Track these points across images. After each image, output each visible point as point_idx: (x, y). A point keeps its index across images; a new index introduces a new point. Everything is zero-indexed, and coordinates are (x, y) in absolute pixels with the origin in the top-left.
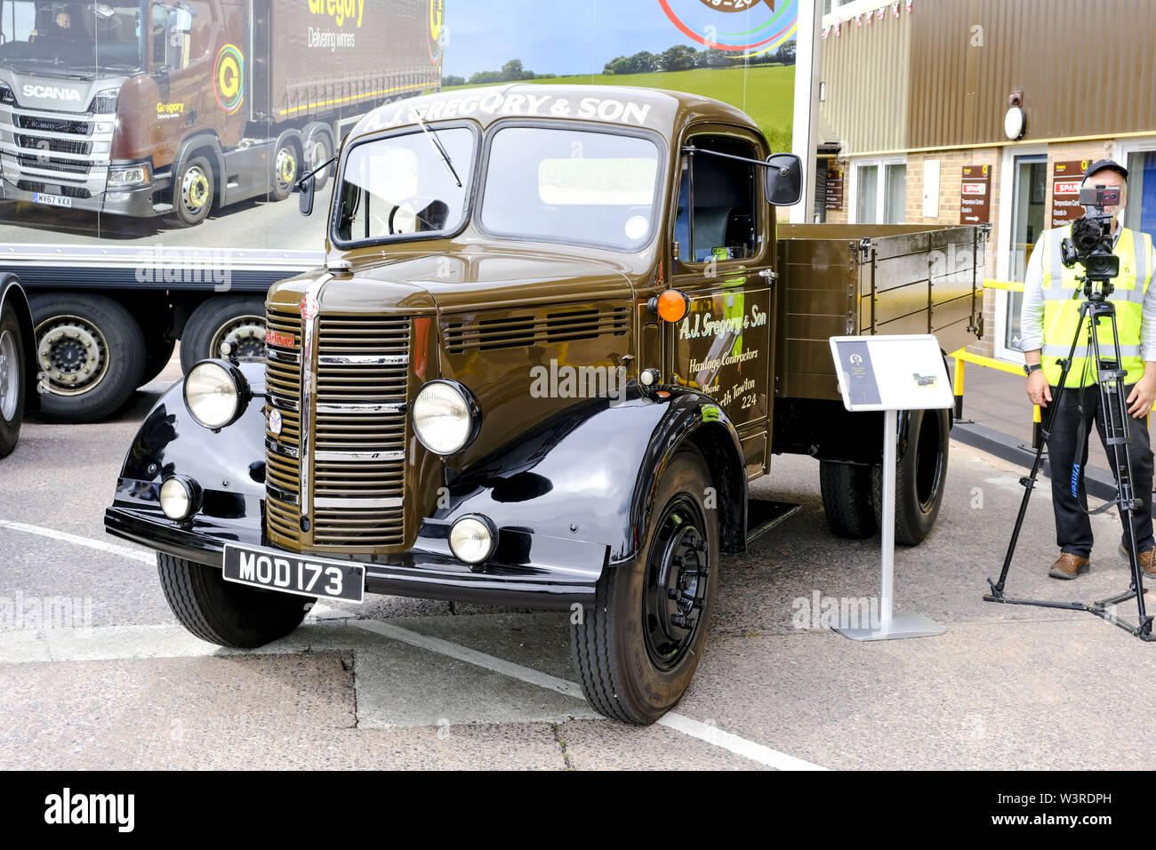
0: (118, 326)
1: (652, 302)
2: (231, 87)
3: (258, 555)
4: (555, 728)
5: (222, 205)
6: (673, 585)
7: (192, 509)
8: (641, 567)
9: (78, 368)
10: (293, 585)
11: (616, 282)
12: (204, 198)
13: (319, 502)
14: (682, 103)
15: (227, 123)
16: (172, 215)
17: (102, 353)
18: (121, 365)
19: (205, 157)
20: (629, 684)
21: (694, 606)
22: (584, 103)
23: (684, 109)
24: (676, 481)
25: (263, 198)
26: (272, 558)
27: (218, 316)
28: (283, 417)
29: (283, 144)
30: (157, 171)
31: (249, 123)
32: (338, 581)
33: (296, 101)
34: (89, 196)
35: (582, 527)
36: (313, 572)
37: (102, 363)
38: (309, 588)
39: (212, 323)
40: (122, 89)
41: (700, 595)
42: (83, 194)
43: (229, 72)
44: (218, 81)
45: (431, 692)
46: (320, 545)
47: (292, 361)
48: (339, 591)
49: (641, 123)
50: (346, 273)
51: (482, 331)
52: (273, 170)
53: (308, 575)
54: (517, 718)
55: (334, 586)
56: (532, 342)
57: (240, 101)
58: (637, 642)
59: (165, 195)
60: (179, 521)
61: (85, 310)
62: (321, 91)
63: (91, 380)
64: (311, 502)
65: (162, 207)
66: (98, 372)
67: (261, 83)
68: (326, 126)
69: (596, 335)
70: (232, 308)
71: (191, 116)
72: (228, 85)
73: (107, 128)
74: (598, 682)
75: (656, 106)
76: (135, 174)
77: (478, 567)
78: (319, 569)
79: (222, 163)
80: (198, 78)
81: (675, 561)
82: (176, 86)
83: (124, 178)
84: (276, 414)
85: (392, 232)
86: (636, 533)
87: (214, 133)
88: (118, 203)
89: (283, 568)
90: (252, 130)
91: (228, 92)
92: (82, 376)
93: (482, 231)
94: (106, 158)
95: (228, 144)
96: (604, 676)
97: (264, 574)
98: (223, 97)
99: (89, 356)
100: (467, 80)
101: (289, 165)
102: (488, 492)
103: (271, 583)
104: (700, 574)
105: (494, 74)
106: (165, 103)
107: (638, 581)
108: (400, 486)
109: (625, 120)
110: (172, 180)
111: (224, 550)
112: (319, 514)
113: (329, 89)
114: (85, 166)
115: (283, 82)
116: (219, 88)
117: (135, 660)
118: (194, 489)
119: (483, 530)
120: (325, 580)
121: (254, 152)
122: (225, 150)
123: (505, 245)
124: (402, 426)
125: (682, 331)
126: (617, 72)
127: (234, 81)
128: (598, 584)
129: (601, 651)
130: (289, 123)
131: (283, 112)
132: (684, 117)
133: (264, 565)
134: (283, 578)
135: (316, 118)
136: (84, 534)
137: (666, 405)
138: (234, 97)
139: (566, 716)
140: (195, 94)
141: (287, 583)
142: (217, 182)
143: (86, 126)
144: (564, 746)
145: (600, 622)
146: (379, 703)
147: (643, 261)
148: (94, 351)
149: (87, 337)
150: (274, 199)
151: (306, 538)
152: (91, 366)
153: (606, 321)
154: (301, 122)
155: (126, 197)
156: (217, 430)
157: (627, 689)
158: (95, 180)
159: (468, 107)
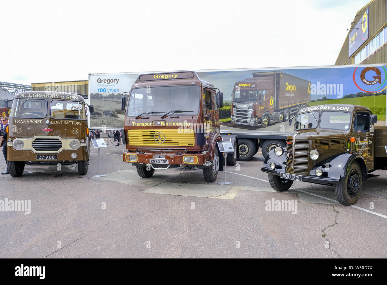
0: (251, 145)
1: (349, 139)
2: (272, 104)
3: (286, 174)
4: (332, 205)
5: (270, 124)
6: (353, 183)
7: (275, 168)
8: (347, 179)
9: (244, 152)
10: (291, 178)
11: (343, 135)
12: (267, 123)
13: (295, 167)
14: (355, 107)
15: (271, 110)
16: (261, 126)
17: (248, 149)
18: (251, 151)
19: (267, 116)
20: (345, 198)
21: (357, 188)
22: (338, 107)
23: (355, 108)
24: (353, 167)
25: (277, 123)
26: (288, 174)
27: (268, 143)
28: (289, 154)
29: (281, 113)
30: (259, 118)
31: (275, 110)
32: (298, 178)
33: (283, 106)
34: (247, 123)
35: (337, 172)
36: (294, 176)
37: (248, 151)
38: (293, 179)
39: (267, 145)
40: (254, 105)
41: (358, 186)
42: (247, 122)
43: (272, 101)
44: (270, 103)
45: (311, 199)
46: (295, 173)
47: (291, 146)
48: (298, 179)
49: (348, 110)
50: (299, 134)
51: (320, 142)
52: (279, 118)
53: (293, 177)
54: (325, 203)
55: (297, 179)
56: (328, 144)
57: (273, 106)
58: (346, 191)
59: (260, 123)
60: (273, 169)
61: (246, 142)
62: (288, 104)
63: (246, 154)
64: (294, 166)
65: (259, 124)
66: (248, 153)
67: (277, 103)
68: (289, 110)
69: (339, 144)
70: (271, 142)
71: (265, 109)
72: (271, 103)
73: (251, 111)
74: (339, 196)
75: (350, 108)
76: (255, 119)
77: (320, 176)
78: (295, 176)
79: (270, 116)
80: (266, 102)
81: (353, 179)
82: (262, 104)
83: (253, 120)
84: (288, 154)
85: (304, 128)
86: (346, 173)
87: (269, 112)
88: (252, 124)
89: (289, 176)
90: (275, 111)
91: (271, 105)
92: (245, 153)
93: (320, 128)
94: (250, 116)
95: (271, 113)
96: (340, 196)
97: (287, 177)
98: (270, 106)
99: (246, 150)
100: (315, 101)
101: (282, 117)
102: (321, 167)
103: (288, 178)
104: (358, 183)
105: (321, 99)
106: (261, 107)
107: (346, 181)
108: (307, 165)
109: (345, 110)
110: (261, 120)
111: (280, 173)
112: (295, 168)
113: (289, 103)
114: (247, 118)
115: (281, 102)
116: (270, 104)
117: (264, 192)
118: (275, 165)
119: (321, 171)
120: (296, 178)
121: (275, 115)
122: (271, 115)
123: (324, 130)
124: (308, 156)
125: (355, 144)
126: (346, 98)
127: (272, 103)
128: (339, 180)
129: (340, 191)
130: (282, 110)
131: (281, 108)
132: (355, 109)
133: (287, 175)
134: (289, 177)
135: (287, 108)
136: (251, 176)
137: (351, 154)
138: (272, 105)
139: (334, 204)
140: (266, 105)
141: (290, 178)
142: (269, 120)
143: (247, 111)
144: (334, 207)
145: (340, 187)
146: (303, 199)
147: (348, 132)
148: (247, 149)
149: (246, 147)
150: (279, 123)
151: (293, 172)
152: (247, 151)
153: (341, 141)
154: (284, 109)
155: (254, 123)
156: (279, 156)
157: (344, 198)
158: (249, 120)
159: (318, 108)
